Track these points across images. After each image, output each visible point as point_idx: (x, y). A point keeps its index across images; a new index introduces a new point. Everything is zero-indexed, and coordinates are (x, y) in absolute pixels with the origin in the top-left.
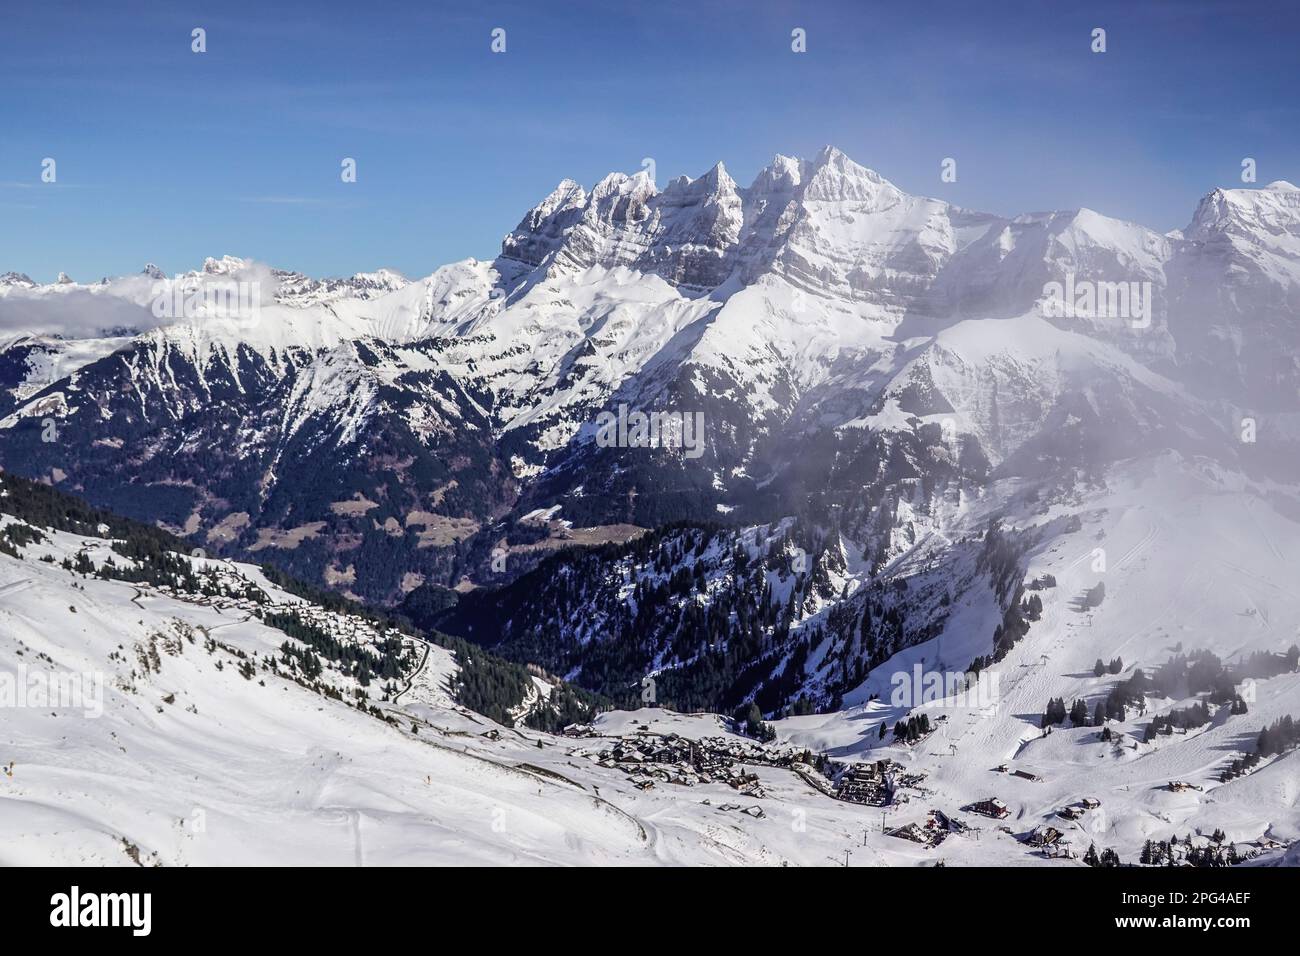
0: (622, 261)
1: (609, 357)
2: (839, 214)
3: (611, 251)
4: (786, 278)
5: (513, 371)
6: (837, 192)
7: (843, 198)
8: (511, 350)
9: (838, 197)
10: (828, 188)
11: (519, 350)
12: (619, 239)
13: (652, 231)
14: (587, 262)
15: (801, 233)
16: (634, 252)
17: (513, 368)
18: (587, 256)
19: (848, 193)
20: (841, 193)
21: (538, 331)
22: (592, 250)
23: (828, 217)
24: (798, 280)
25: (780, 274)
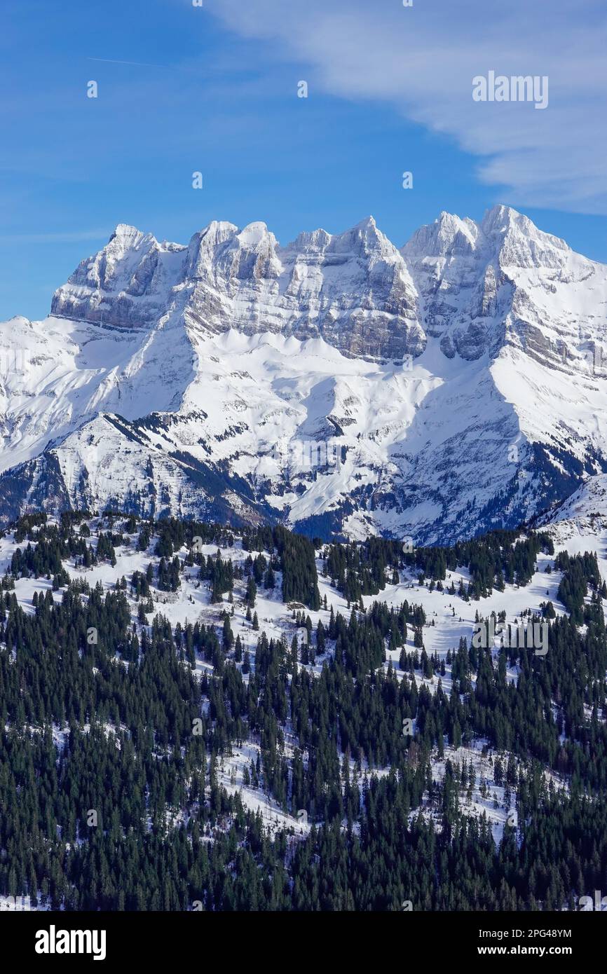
0: (266, 327)
1: (358, 437)
2: (539, 282)
3: (248, 314)
4: (524, 350)
5: (246, 454)
6: (529, 257)
7: (538, 266)
8: (231, 429)
9: (531, 262)
10: (520, 252)
11: (238, 430)
12: (253, 301)
13: (295, 292)
14: (218, 327)
15: (520, 302)
16: (279, 316)
17: (243, 450)
18: (217, 321)
19: (540, 258)
20: (534, 259)
21: (244, 407)
22: (222, 313)
23: (530, 285)
24: (539, 354)
25: (519, 347)
